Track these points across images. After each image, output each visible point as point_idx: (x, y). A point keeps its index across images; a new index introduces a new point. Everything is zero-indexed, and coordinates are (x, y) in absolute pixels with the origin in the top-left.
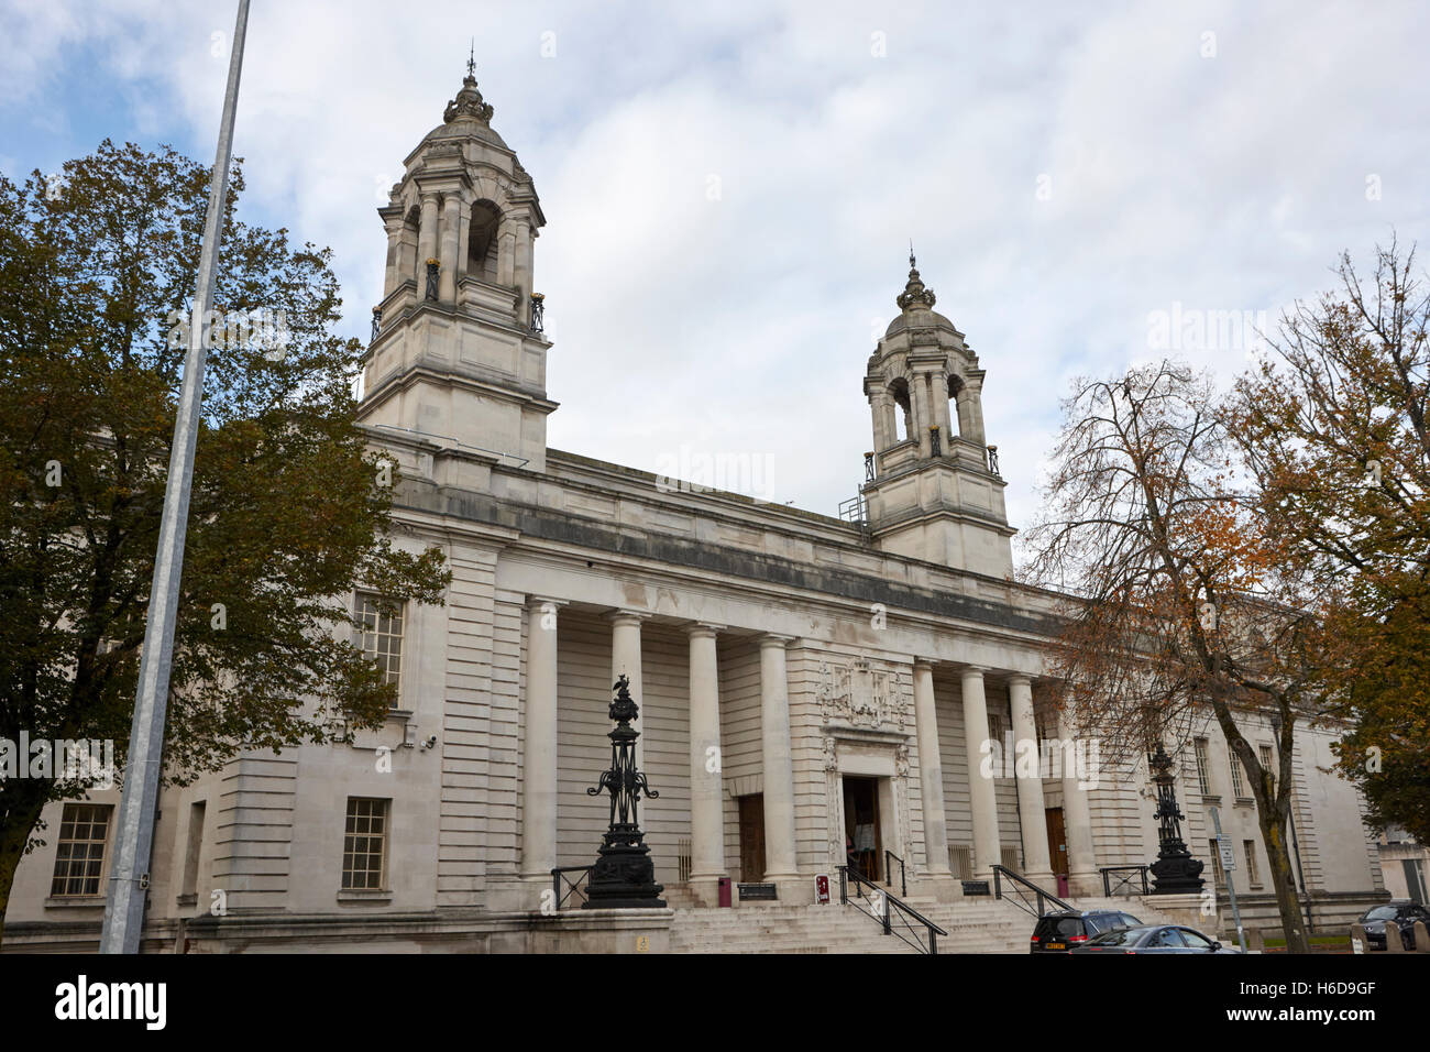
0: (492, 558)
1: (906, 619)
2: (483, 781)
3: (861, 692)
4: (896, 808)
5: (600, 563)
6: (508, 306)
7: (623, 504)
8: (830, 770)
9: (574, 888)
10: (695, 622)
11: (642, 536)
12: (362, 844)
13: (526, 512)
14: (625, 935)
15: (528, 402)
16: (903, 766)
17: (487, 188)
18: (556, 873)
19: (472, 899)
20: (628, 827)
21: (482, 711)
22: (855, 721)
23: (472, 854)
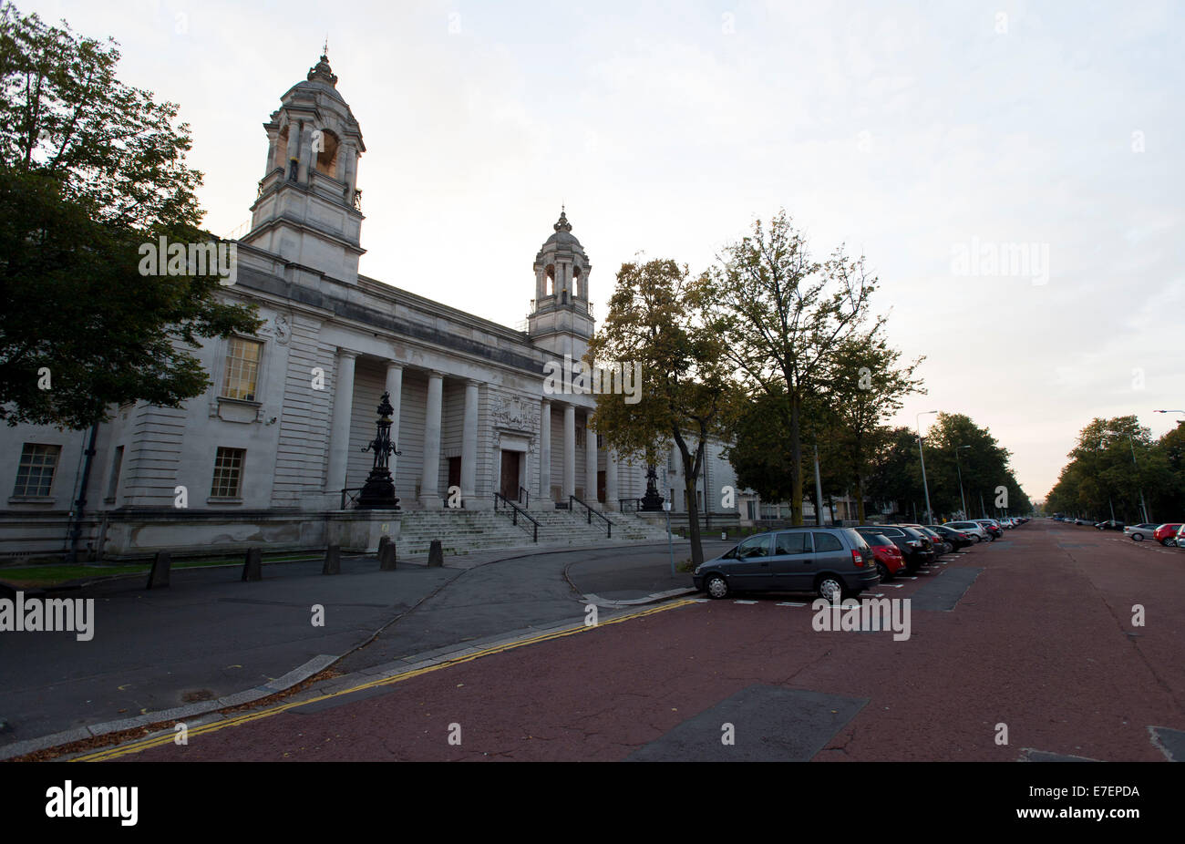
0: (318, 326)
2: (304, 443)
3: (515, 411)
4: (527, 467)
5: (381, 335)
6: (340, 192)
7: (397, 306)
8: (495, 447)
9: (352, 499)
10: (432, 370)
11: (407, 324)
12: (226, 473)
13: (340, 304)
14: (376, 523)
15: (349, 247)
16: (532, 448)
17: (332, 124)
18: (344, 491)
19: (293, 504)
20: (383, 469)
21: (306, 406)
22: (511, 425)
23: (296, 480)
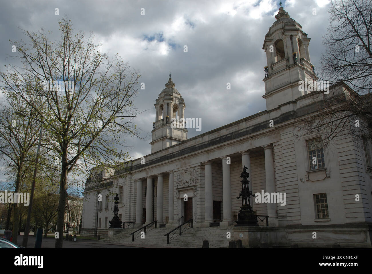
1: (195, 154)
3: (185, 178)
16: (195, 193)
22: (184, 185)
